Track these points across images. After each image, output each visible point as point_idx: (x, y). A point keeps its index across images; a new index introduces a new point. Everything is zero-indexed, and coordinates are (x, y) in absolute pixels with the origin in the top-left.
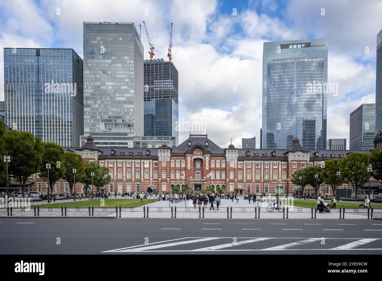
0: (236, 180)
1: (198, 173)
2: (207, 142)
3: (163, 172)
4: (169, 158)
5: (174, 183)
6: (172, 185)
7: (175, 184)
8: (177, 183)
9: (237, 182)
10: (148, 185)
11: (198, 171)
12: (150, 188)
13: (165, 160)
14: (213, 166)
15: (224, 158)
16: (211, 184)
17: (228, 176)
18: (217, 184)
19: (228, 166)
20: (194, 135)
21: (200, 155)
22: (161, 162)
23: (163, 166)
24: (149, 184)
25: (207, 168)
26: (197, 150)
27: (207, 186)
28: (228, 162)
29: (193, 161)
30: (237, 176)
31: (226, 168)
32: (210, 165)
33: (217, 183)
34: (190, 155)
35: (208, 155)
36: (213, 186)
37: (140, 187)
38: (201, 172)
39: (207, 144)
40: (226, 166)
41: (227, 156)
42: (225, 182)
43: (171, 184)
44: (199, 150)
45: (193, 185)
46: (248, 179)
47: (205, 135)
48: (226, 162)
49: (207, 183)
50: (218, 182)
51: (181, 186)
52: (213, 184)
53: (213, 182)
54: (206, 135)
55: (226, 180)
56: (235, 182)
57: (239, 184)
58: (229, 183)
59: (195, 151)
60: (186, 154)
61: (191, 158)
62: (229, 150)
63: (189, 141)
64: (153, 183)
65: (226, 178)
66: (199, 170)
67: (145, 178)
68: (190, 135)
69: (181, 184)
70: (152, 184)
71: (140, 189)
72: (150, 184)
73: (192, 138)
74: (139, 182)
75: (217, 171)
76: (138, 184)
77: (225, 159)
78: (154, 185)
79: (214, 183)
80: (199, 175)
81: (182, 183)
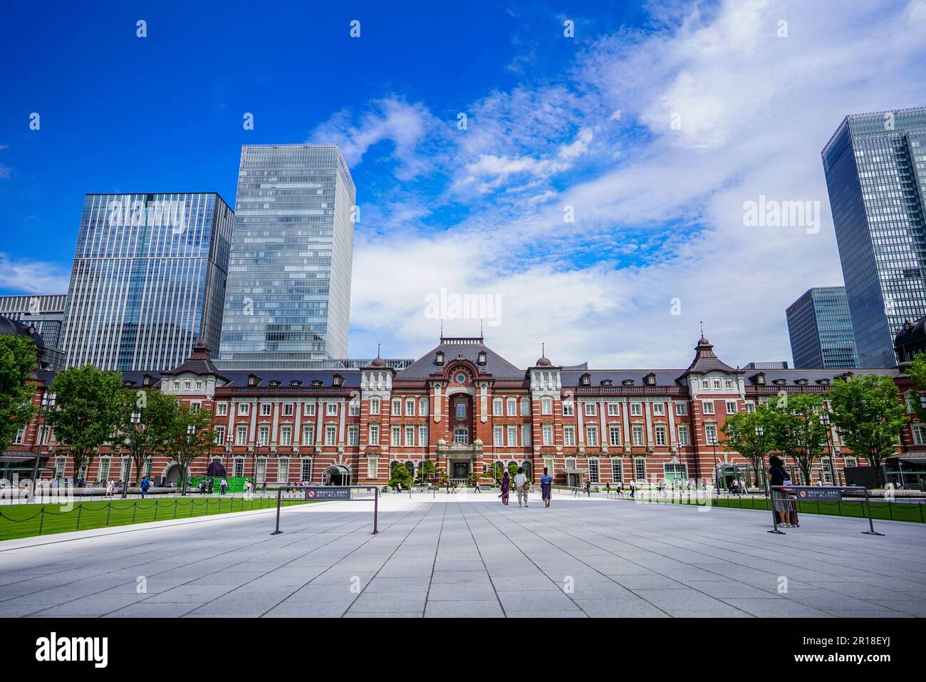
0: (559, 448)
1: (461, 432)
2: (483, 353)
3: (373, 429)
4: (389, 393)
5: (399, 457)
6: (393, 463)
7: (402, 461)
8: (407, 457)
9: (562, 453)
10: (333, 462)
11: (461, 427)
12: (337, 470)
13: (377, 398)
14: (497, 412)
15: (527, 391)
16: (495, 460)
17: (538, 438)
18: (510, 460)
19: (538, 412)
20: (450, 339)
21: (466, 385)
22: (368, 402)
23: (371, 413)
24: (335, 459)
25: (484, 419)
26: (459, 372)
27: (485, 466)
28: (537, 402)
29: (447, 400)
30: (562, 438)
31: (532, 417)
32: (490, 410)
33: (510, 457)
34: (440, 384)
35: (487, 384)
36: (500, 464)
37: (311, 468)
38: (467, 429)
39: (482, 359)
40: (532, 412)
41: (533, 385)
42: (531, 454)
43: (392, 460)
44: (463, 373)
45: (448, 461)
46: (589, 445)
47: (477, 339)
48: (531, 402)
49: (485, 456)
50: (513, 454)
51: (416, 465)
52: (501, 460)
53: (499, 454)
54: (481, 339)
55: (533, 448)
56: (558, 453)
57: (568, 458)
58: (540, 456)
59: (452, 376)
60: (430, 383)
61: (442, 394)
62: (538, 371)
63: (440, 353)
64: (345, 457)
65: (533, 443)
66: (464, 423)
67: (326, 444)
68: (443, 339)
69: (416, 461)
70: (344, 460)
71: (311, 473)
72: (338, 460)
73: (447, 345)
74: (310, 455)
75: (508, 427)
76: (307, 461)
77: (530, 394)
78: (348, 463)
79: (502, 457)
80: (464, 435)
81: (421, 457)
